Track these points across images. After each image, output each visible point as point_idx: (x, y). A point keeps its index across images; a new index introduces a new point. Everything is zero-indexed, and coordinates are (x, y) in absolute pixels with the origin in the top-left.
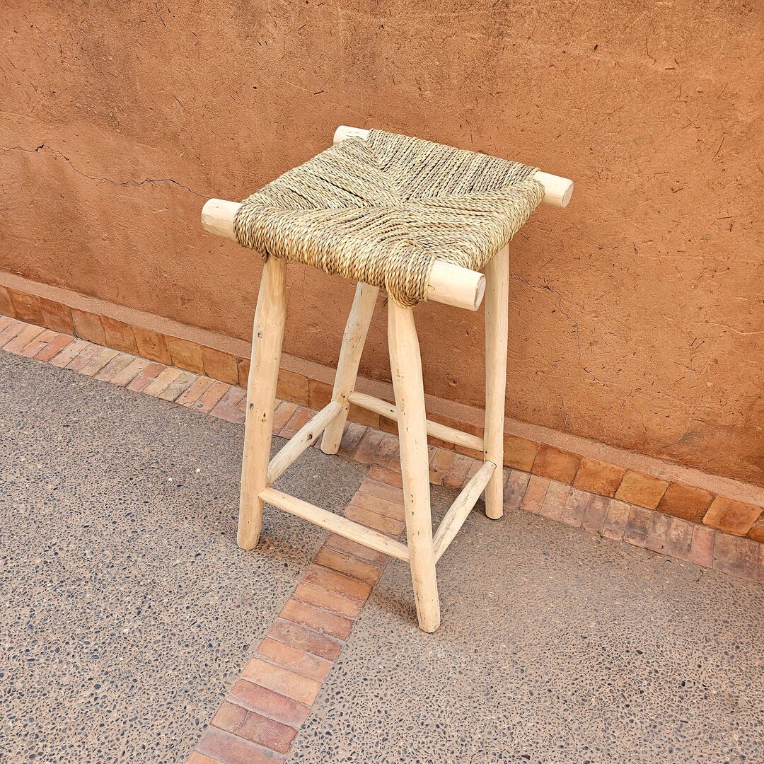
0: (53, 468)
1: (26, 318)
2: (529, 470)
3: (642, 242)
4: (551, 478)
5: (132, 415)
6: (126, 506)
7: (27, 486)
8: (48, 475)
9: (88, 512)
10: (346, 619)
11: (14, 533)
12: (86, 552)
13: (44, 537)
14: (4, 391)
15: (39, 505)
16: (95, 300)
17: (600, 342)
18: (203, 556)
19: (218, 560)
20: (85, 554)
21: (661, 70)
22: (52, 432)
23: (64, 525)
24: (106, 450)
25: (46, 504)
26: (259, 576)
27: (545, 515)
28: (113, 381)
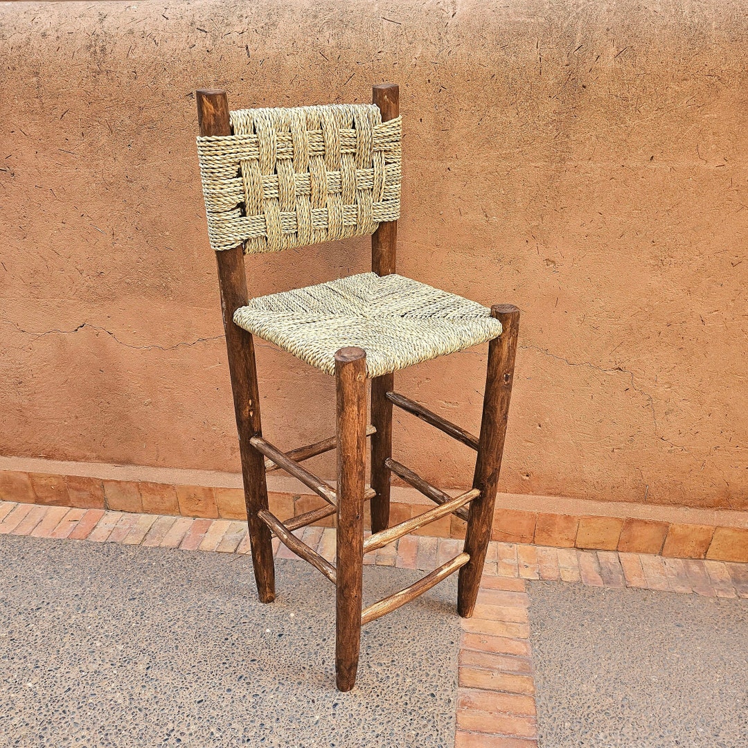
0: (136, 646)
1: (48, 500)
2: (615, 548)
3: (708, 313)
4: (638, 551)
5: (198, 573)
6: (234, 669)
7: (115, 672)
8: (133, 655)
9: (195, 685)
10: (528, 740)
11: (120, 728)
12: (212, 730)
13: (157, 725)
14: (48, 577)
15: (137, 690)
16: (131, 467)
17: (675, 410)
18: (340, 705)
19: (359, 706)
20: (212, 734)
21: (712, 167)
22: (118, 608)
23: (174, 705)
24: (185, 615)
25: (143, 686)
26: (410, 713)
27: (654, 588)
28: (163, 544)
